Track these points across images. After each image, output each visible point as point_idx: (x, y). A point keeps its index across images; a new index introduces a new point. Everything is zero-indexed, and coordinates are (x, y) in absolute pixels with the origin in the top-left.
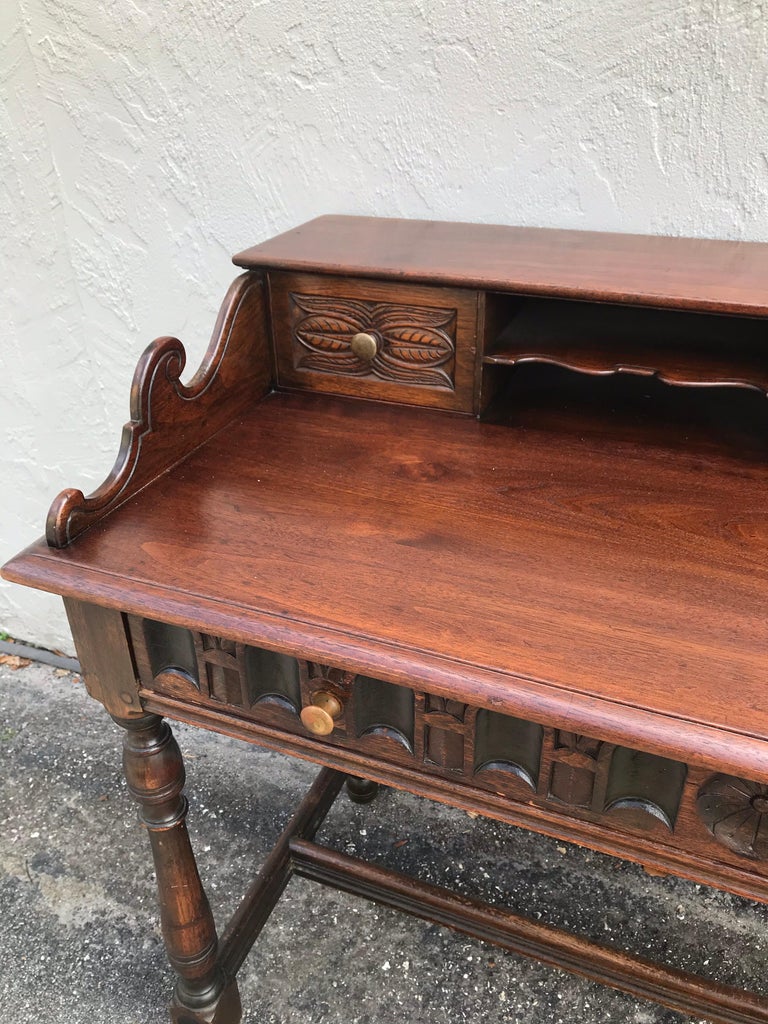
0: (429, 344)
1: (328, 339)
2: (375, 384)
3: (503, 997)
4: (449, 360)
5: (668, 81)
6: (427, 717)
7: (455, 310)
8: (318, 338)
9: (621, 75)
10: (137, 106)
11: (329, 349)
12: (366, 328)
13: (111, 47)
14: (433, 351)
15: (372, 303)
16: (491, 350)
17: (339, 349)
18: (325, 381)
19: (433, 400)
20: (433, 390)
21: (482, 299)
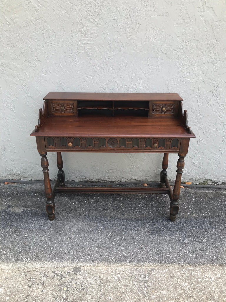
0: (70, 107)
1: (56, 108)
2: (63, 113)
3: (91, 202)
4: (73, 109)
5: (93, 75)
6: (81, 142)
7: (73, 103)
8: (55, 108)
9: (87, 74)
10: (17, 78)
11: (57, 109)
12: (62, 106)
13: (13, 70)
14: (71, 108)
15: (62, 103)
16: (78, 107)
17: (58, 109)
18: (57, 114)
19: (72, 114)
20: (71, 113)
21: (76, 101)
